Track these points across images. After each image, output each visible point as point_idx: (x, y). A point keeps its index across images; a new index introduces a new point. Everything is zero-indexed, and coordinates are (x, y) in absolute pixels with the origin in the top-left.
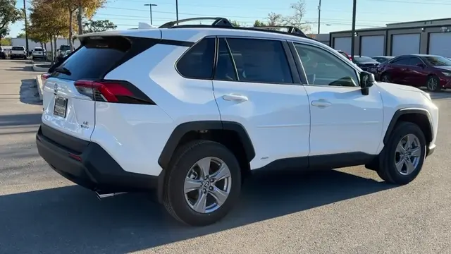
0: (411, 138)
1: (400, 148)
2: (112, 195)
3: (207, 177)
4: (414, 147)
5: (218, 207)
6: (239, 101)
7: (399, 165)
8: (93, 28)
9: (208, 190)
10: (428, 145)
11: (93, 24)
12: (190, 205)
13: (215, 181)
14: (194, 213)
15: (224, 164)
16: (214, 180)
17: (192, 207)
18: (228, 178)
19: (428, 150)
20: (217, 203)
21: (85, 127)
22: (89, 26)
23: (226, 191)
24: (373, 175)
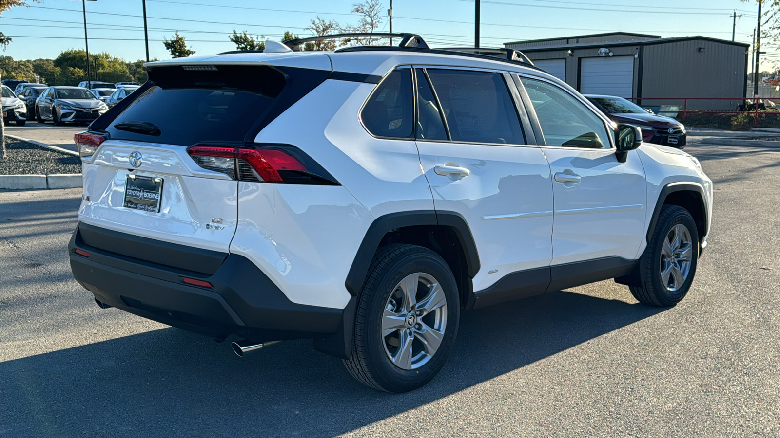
0: (680, 230)
1: (666, 247)
2: (260, 346)
3: (413, 307)
4: (683, 246)
5: (429, 358)
6: (456, 175)
7: (664, 275)
9: (413, 329)
10: (701, 241)
12: (390, 357)
13: (425, 314)
14: (396, 370)
15: (436, 284)
16: (421, 312)
17: (394, 360)
18: (441, 308)
19: (701, 249)
20: (427, 352)
21: (217, 228)
23: (439, 330)
24: (624, 294)
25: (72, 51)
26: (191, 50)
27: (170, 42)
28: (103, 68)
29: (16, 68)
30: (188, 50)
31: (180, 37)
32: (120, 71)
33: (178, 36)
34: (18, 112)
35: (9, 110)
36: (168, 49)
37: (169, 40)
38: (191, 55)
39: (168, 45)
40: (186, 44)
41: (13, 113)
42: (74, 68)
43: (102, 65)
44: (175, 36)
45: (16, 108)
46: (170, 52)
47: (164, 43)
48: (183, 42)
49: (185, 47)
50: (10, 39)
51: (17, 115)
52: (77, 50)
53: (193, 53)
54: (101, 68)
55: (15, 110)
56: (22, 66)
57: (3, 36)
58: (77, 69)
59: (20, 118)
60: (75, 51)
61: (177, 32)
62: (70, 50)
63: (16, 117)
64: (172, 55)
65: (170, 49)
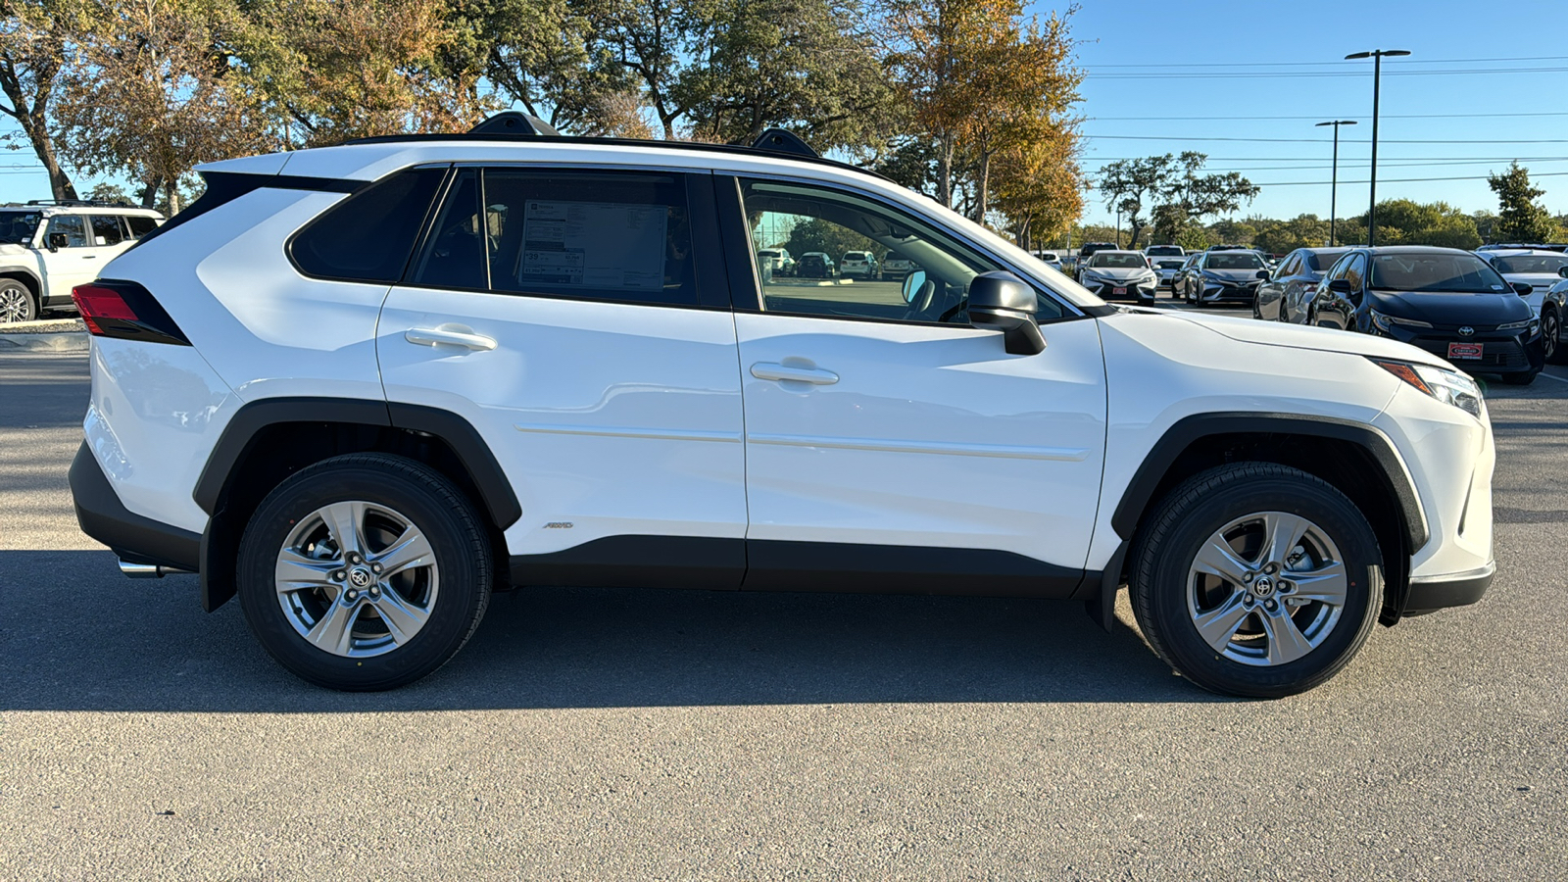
5: (394, 647)
8: (1192, 198)
9: (362, 593)
11: (1196, 186)
12: (299, 627)
15: (411, 527)
17: (305, 633)
22: (1184, 191)
25: (1389, 202)
26: (1538, 188)
27: (1500, 179)
28: (1433, 227)
29: (1310, 231)
30: (1532, 190)
31: (1520, 168)
32: (1462, 229)
33: (1515, 167)
34: (1142, 288)
35: (1130, 285)
36: (1494, 189)
37: (1499, 175)
38: (1536, 197)
39: (1495, 184)
40: (1530, 179)
41: (1135, 290)
42: (1387, 227)
43: (1432, 222)
44: (1511, 168)
45: (1140, 283)
46: (1499, 195)
47: (1490, 181)
48: (1525, 177)
49: (1527, 185)
50: (1258, 189)
51: (1140, 291)
52: (1397, 201)
53: (1539, 193)
54: (1429, 226)
55: (1139, 285)
56: (1319, 228)
57: (1249, 184)
58: (1391, 230)
59: (1145, 296)
60: (1394, 202)
61: (1515, 161)
62: (1386, 200)
63: (1139, 295)
64: (1501, 199)
65: (1498, 190)
